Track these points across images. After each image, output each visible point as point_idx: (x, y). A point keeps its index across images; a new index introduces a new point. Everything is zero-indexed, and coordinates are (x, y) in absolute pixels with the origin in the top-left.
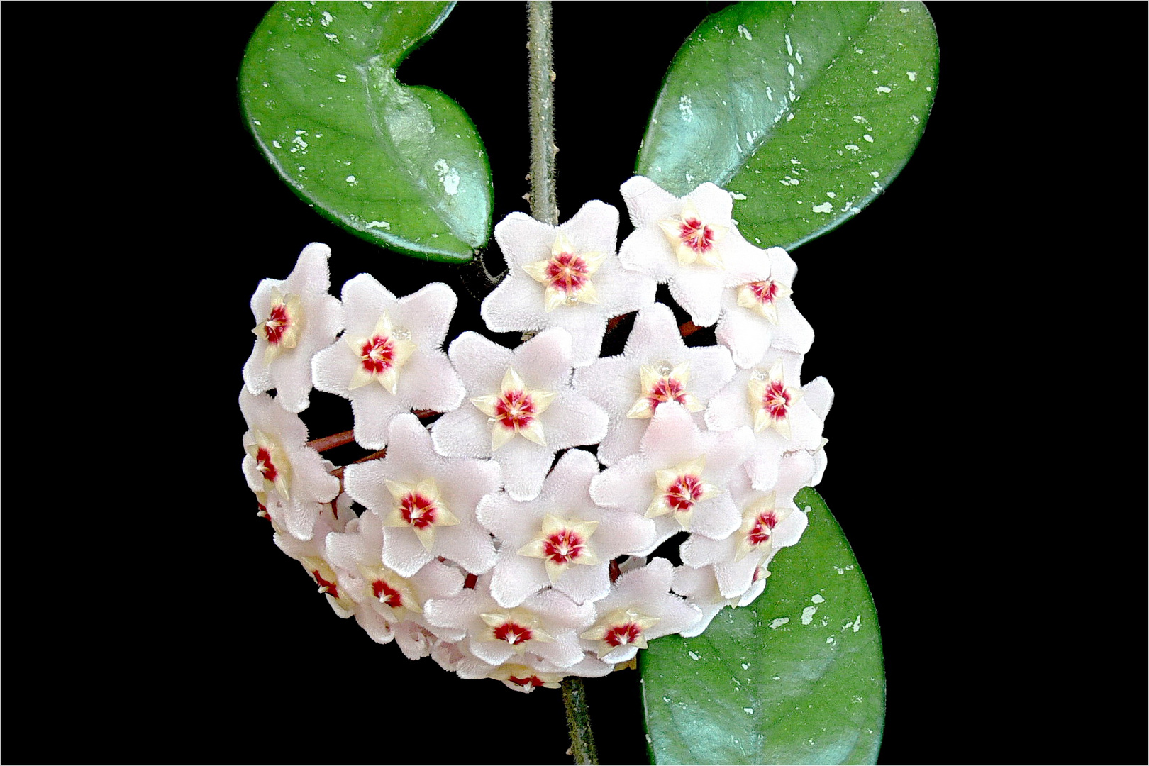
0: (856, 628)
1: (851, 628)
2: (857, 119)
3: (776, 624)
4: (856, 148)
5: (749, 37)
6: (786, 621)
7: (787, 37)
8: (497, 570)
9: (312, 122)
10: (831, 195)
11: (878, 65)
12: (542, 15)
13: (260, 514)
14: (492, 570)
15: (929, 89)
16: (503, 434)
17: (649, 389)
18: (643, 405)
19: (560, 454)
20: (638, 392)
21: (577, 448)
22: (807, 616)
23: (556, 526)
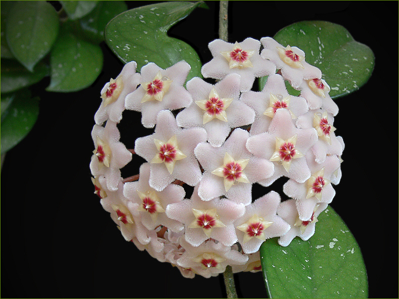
0: (352, 252)
1: (350, 252)
2: (346, 66)
3: (318, 247)
4: (347, 73)
5: (304, 33)
6: (323, 246)
7: (318, 38)
8: (201, 184)
9: (132, 43)
10: (338, 85)
11: (353, 54)
12: (224, 26)
13: (95, 192)
14: (199, 184)
15: (372, 63)
16: (208, 116)
17: (273, 103)
18: (270, 111)
19: (233, 130)
20: (268, 106)
21: (241, 127)
22: (332, 245)
23: (229, 159)
